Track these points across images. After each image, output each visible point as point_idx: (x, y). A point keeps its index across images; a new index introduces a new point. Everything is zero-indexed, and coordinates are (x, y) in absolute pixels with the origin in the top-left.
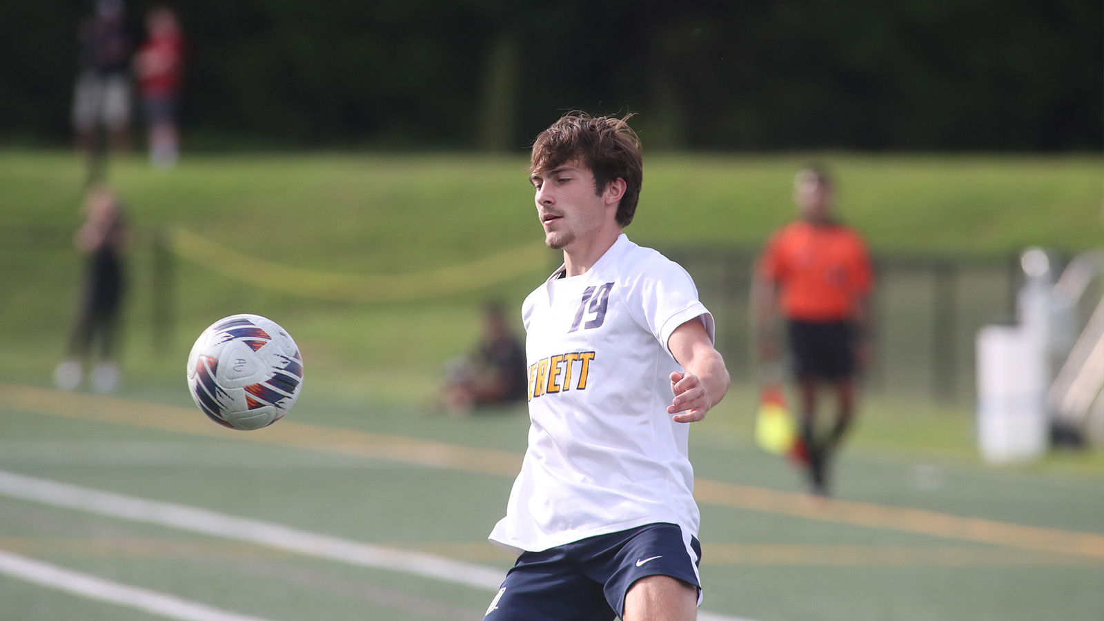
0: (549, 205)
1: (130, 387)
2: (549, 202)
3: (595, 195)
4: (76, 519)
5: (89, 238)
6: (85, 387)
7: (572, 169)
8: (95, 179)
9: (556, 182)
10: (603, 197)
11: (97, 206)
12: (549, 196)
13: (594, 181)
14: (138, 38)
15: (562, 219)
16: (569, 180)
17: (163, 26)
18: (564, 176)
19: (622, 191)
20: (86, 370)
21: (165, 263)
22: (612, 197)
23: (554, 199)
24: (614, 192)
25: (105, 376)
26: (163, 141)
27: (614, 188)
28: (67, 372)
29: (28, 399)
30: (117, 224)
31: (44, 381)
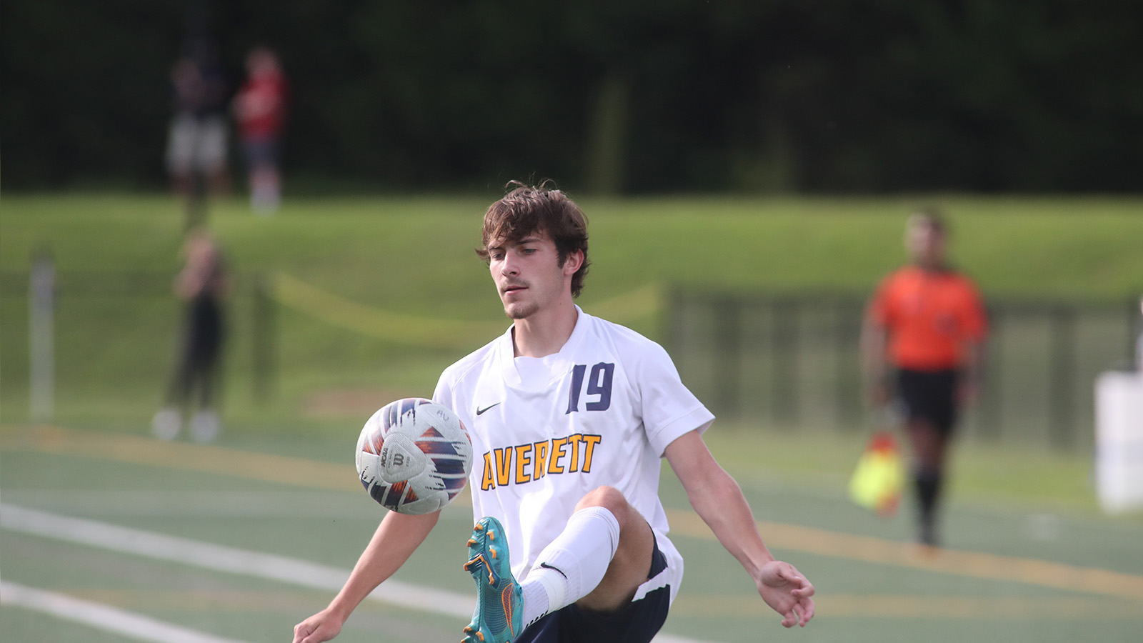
0: (514, 276)
1: (231, 436)
2: (514, 273)
3: (557, 267)
4: (173, 571)
5: (188, 284)
6: (184, 437)
7: (538, 240)
8: (194, 224)
9: (519, 253)
10: (563, 269)
11: (197, 252)
12: (515, 267)
13: (557, 252)
14: (237, 81)
15: (527, 290)
16: (535, 250)
17: (264, 67)
18: (530, 246)
19: (580, 262)
20: (186, 418)
21: (266, 309)
22: (571, 268)
23: (519, 269)
24: (572, 263)
25: (205, 425)
26: (264, 186)
27: (572, 259)
28: (165, 421)
29: (127, 449)
30: (217, 269)
31: (142, 430)
